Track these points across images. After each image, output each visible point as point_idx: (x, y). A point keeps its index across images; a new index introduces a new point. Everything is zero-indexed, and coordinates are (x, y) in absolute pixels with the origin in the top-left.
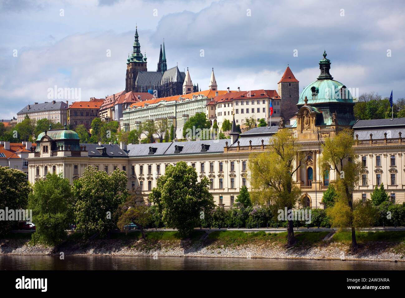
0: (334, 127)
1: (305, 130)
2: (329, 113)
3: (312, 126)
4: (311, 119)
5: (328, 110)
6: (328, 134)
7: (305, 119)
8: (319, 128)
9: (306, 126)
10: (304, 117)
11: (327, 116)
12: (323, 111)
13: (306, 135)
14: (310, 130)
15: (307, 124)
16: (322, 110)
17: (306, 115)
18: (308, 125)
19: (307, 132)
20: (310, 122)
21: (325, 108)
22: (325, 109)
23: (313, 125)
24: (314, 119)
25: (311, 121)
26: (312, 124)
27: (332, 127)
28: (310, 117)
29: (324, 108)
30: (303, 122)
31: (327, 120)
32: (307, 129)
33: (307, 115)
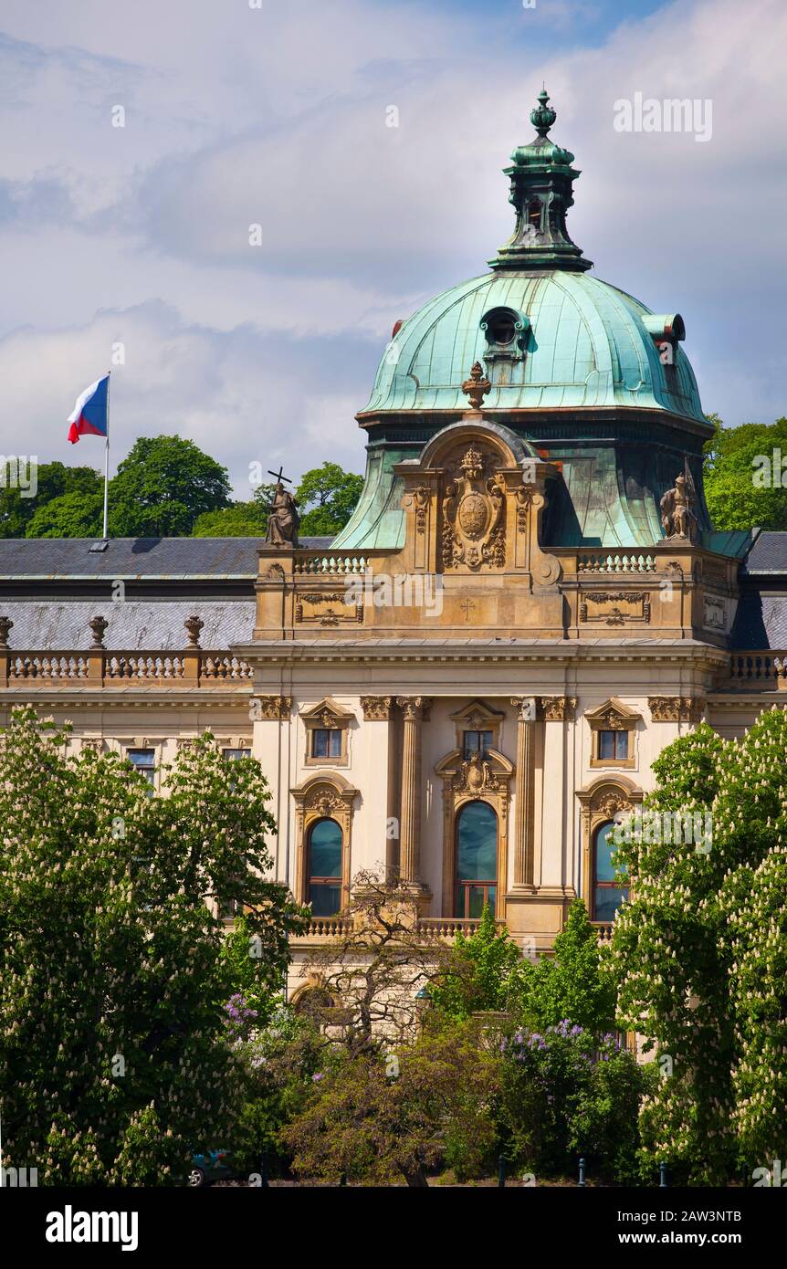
0: (686, 562)
1: (464, 569)
2: (611, 478)
3: (521, 548)
4: (512, 502)
5: (610, 453)
6: (633, 600)
7: (469, 502)
8: (570, 564)
9: (468, 546)
10: (456, 494)
11: (596, 493)
12: (565, 460)
13: (475, 601)
14: (495, 569)
15: (476, 532)
16: (563, 453)
17: (473, 480)
18: (484, 540)
19: (474, 581)
20: (501, 521)
21: (587, 446)
22: (583, 452)
23: (522, 543)
24: (535, 509)
25: (512, 518)
26: (521, 537)
27: (662, 560)
28: (500, 494)
29: (574, 446)
30: (452, 519)
31: (601, 516)
32: (475, 567)
33: (482, 479)
